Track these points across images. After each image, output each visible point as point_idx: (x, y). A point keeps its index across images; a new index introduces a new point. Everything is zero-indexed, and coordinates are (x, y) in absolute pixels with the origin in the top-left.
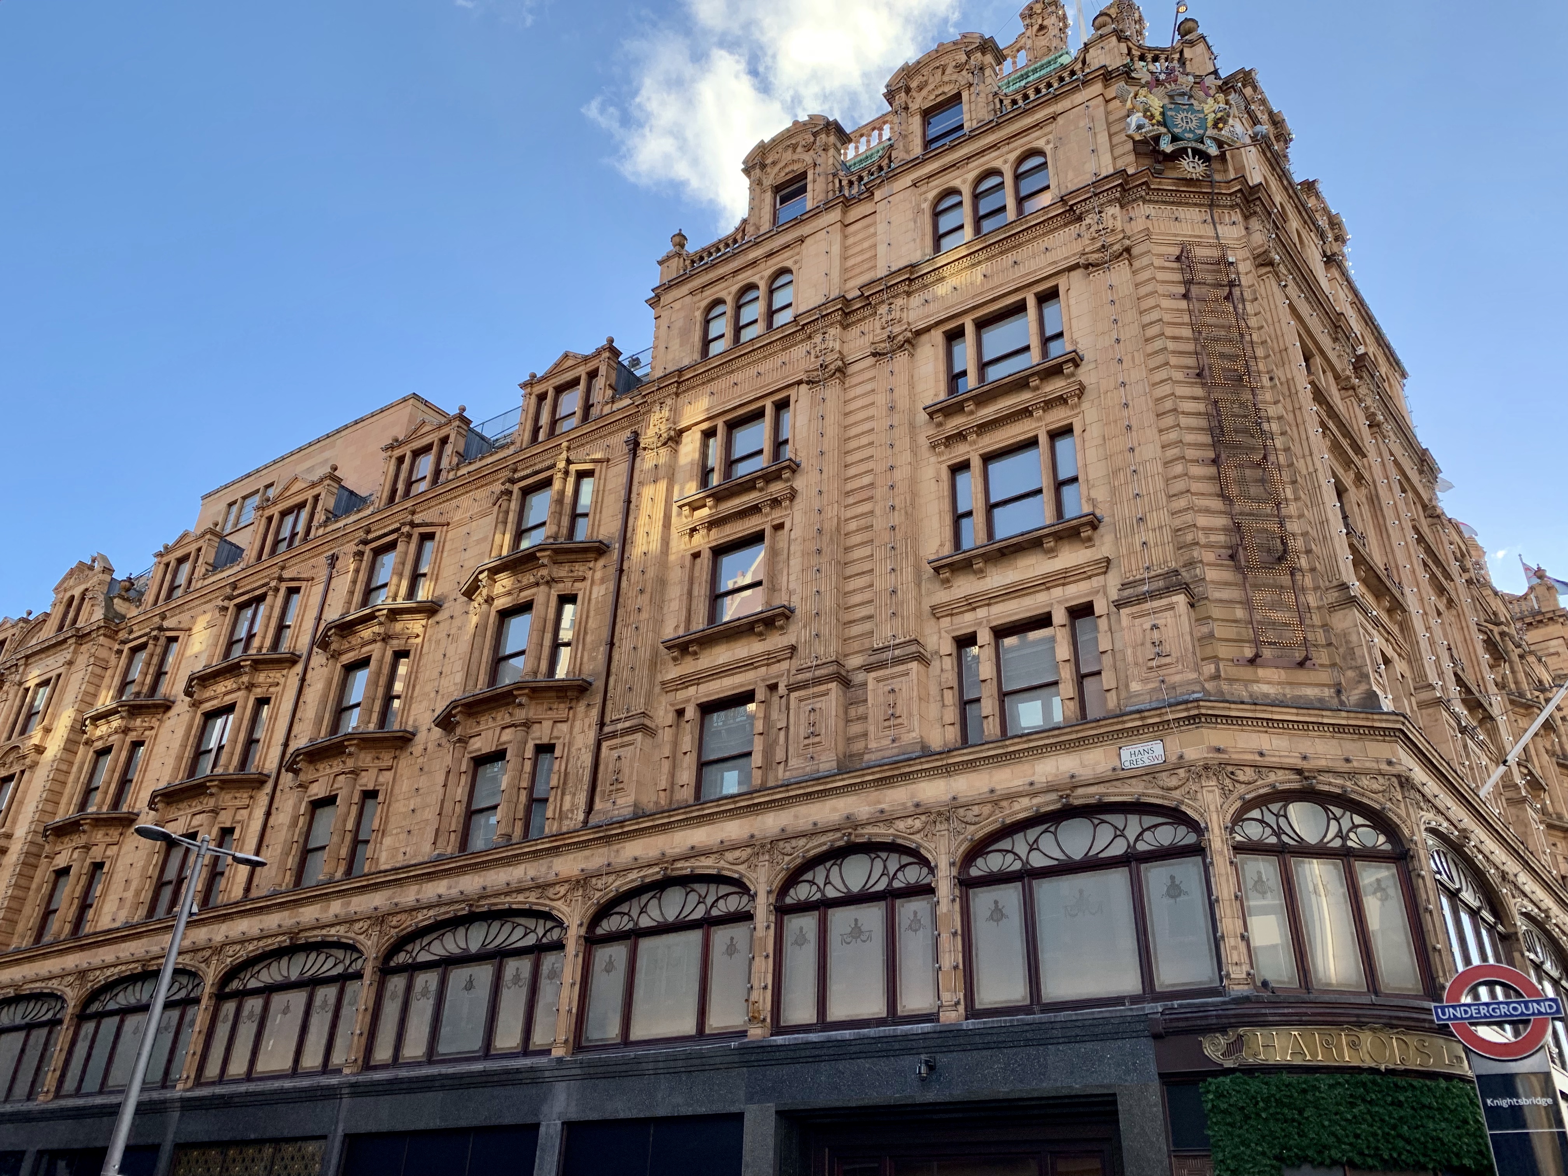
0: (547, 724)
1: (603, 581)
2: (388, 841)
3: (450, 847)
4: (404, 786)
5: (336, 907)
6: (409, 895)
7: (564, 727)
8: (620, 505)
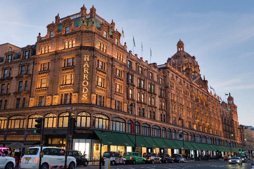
0: (24, 96)
1: (30, 79)
2: (8, 105)
3: (15, 108)
4: (10, 100)
5: (3, 113)
6: (11, 112)
7: (26, 96)
8: (32, 70)
